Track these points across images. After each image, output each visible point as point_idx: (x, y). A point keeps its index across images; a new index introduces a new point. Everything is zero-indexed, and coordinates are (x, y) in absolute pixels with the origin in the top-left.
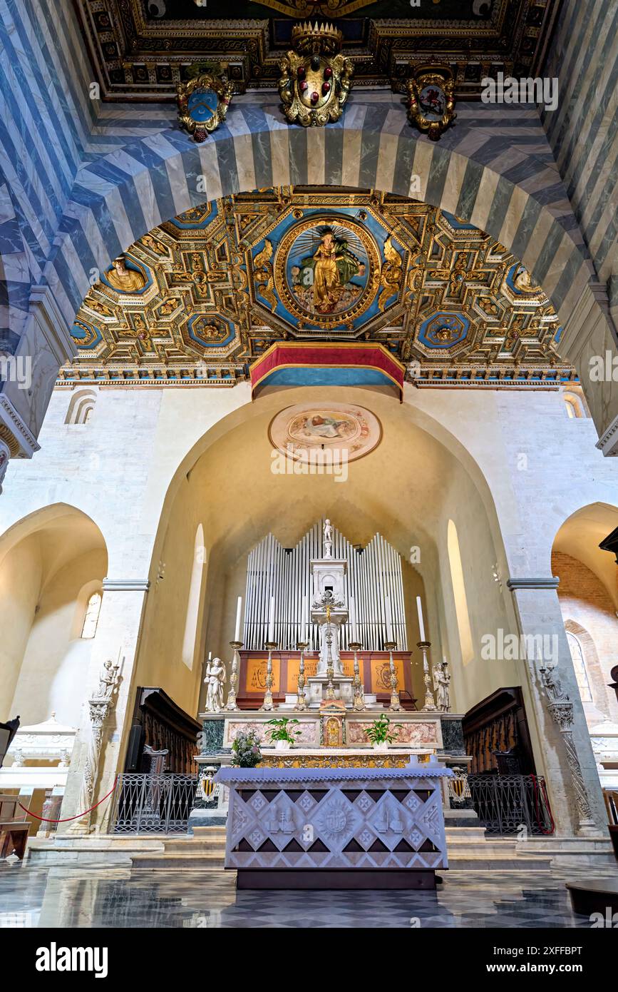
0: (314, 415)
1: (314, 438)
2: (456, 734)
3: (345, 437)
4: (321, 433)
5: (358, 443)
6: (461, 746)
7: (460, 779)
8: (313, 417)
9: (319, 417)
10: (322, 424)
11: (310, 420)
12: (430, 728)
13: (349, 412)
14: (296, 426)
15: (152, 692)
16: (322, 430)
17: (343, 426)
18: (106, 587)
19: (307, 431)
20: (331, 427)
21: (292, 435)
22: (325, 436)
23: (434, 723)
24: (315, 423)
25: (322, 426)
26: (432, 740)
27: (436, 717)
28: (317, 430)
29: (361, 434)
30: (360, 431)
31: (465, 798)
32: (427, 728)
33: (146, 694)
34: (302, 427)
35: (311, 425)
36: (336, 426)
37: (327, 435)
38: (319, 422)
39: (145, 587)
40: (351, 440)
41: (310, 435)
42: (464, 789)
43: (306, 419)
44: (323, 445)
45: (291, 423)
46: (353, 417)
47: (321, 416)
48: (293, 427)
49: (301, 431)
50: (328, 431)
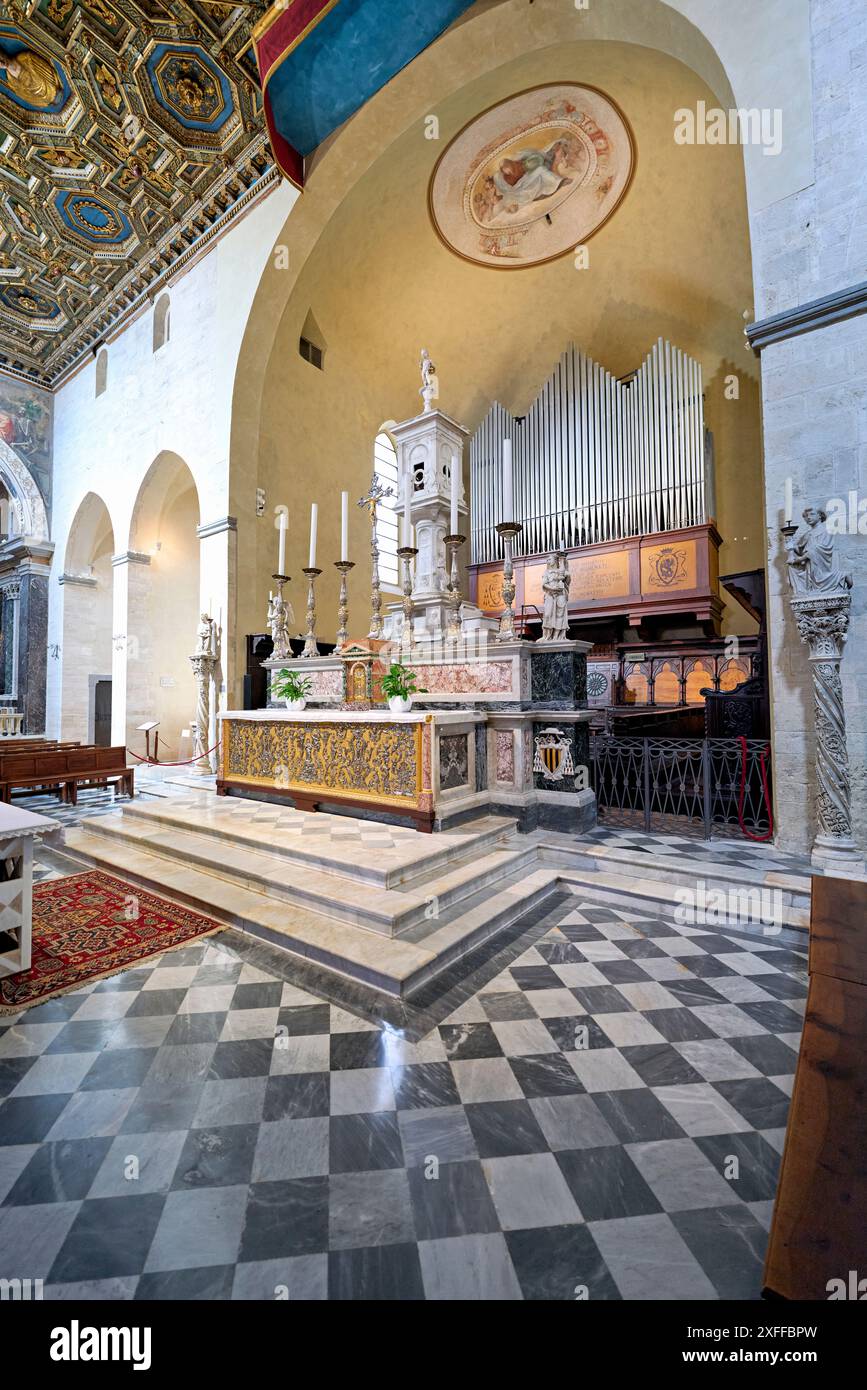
0: (496, 163)
1: (527, 210)
2: (561, 674)
3: (576, 176)
4: (533, 193)
5: (605, 174)
6: (567, 694)
7: (557, 746)
8: (498, 169)
9: (508, 162)
10: (524, 173)
11: (498, 178)
12: (502, 669)
13: (548, 117)
14: (482, 203)
15: (260, 639)
16: (531, 186)
17: (560, 154)
18: (202, 534)
19: (508, 202)
20: (541, 171)
21: (486, 224)
22: (545, 197)
23: (510, 661)
24: (512, 179)
25: (526, 179)
26: (505, 688)
27: (512, 651)
28: (523, 192)
29: (599, 152)
30: (592, 147)
31: (563, 775)
32: (498, 670)
33: (256, 641)
34: (493, 199)
35: (507, 187)
36: (550, 163)
37: (544, 193)
38: (516, 173)
39: (227, 525)
40: (590, 174)
41: (516, 208)
42: (563, 762)
43: (491, 180)
44: (548, 217)
45: (469, 200)
46: (563, 123)
47: (509, 157)
48: (478, 209)
49: (496, 208)
50: (543, 184)
